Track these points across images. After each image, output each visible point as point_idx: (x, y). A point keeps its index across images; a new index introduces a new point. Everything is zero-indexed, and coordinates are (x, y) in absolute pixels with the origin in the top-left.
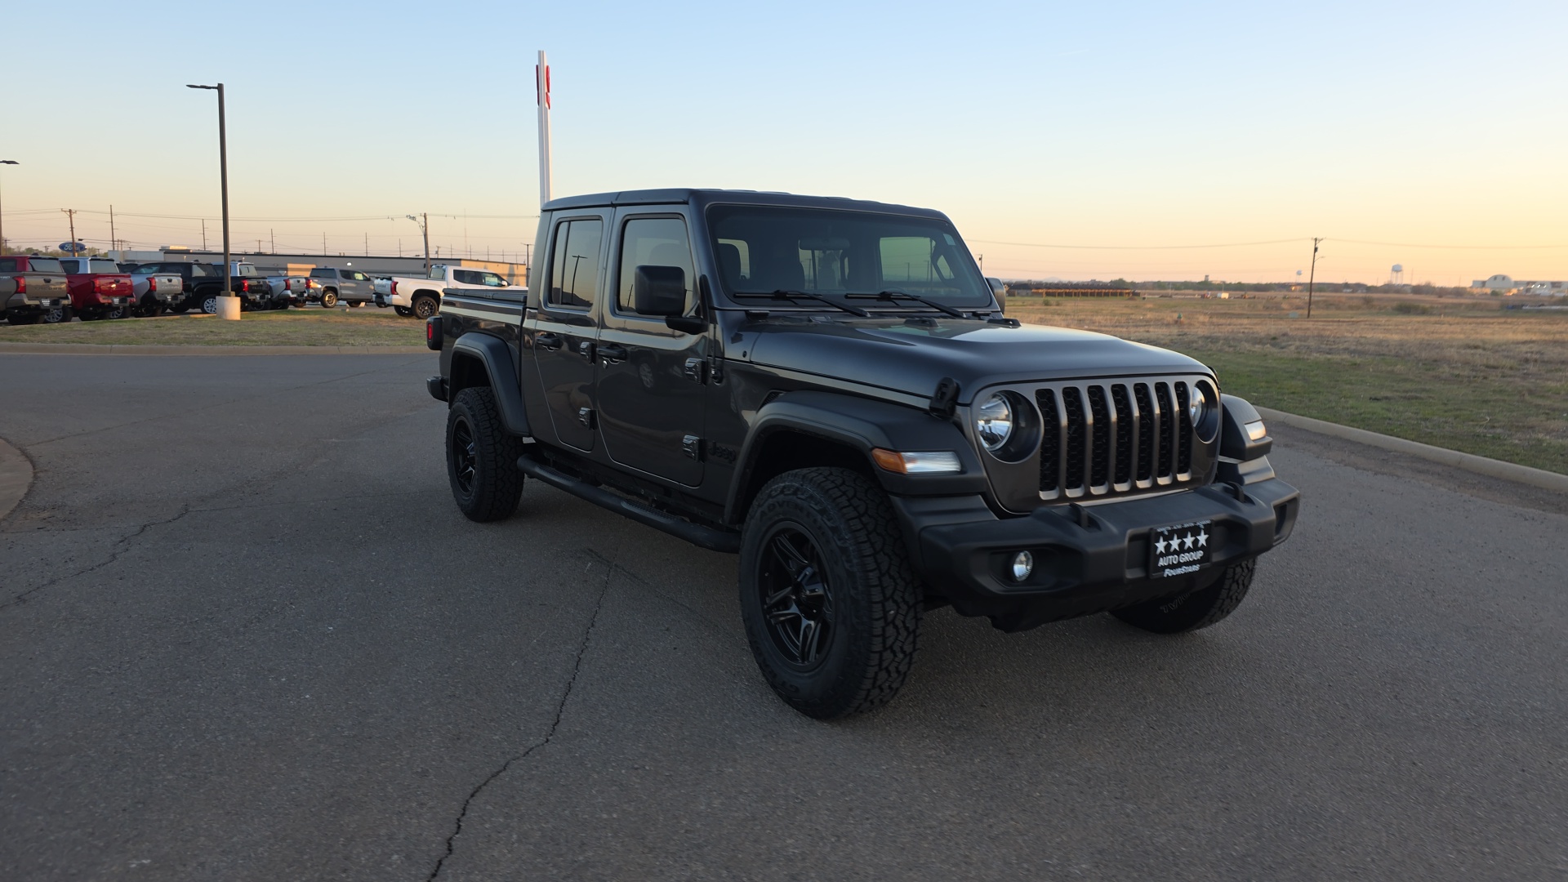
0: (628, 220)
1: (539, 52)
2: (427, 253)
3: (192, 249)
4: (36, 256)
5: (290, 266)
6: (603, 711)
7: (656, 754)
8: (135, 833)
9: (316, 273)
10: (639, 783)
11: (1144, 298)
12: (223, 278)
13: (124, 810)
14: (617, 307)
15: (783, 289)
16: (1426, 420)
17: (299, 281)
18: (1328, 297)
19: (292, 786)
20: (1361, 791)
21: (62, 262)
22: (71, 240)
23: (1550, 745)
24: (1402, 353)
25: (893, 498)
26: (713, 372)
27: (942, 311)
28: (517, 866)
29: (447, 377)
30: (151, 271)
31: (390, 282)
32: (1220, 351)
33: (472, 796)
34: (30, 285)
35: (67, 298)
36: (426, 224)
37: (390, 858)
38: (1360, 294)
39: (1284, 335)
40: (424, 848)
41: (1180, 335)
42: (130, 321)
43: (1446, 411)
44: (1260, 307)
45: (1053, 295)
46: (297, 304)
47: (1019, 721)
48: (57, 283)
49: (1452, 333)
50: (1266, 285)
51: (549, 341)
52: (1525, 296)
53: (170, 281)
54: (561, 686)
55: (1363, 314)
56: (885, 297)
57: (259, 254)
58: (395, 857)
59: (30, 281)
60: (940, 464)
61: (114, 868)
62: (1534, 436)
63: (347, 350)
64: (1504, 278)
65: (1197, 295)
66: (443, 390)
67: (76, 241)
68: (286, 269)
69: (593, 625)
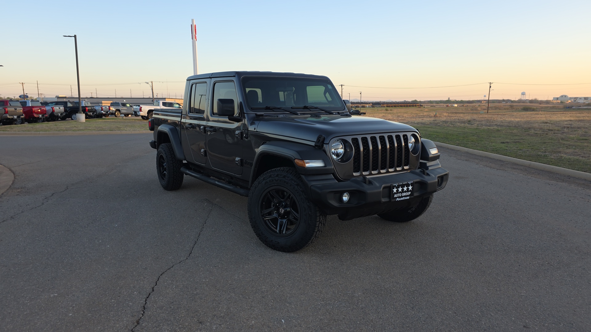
0: (216, 83)
1: (192, 19)
2: (153, 96)
3: (67, 96)
4: (11, 100)
5: (103, 102)
6: (206, 250)
7: (223, 262)
8: (52, 287)
9: (112, 104)
10: (216, 271)
11: (424, 107)
12: (78, 107)
13: (49, 280)
14: (213, 114)
15: (269, 106)
16: (521, 150)
17: (106, 108)
18: (496, 105)
19: (103, 273)
20: (460, 272)
21: (20, 102)
22: (23, 94)
23: (532, 258)
24: (517, 125)
25: (302, 176)
26: (244, 135)
27: (326, 112)
28: (174, 295)
29: (156, 140)
30: (52, 105)
31: (139, 107)
32: (448, 126)
33: (161, 275)
34: (9, 111)
35: (23, 115)
36: (152, 85)
37: (134, 293)
38: (509, 104)
39: (474, 120)
40: (145, 290)
41: (434, 121)
42: (45, 123)
43: (529, 147)
44: (469, 109)
45: (389, 107)
46: (106, 116)
47: (347, 251)
48: (19, 110)
49: (541, 118)
50: (472, 101)
51: (190, 126)
52: (574, 103)
53: (59, 108)
54: (193, 242)
55: (509, 111)
56: (306, 108)
57: (92, 98)
58: (135, 292)
59: (9, 109)
60: (317, 164)
61: (45, 297)
62: (560, 155)
63: (124, 132)
64: (565, 96)
65: (445, 105)
66: (155, 145)
67: (25, 94)
68: (102, 103)
69: (205, 223)
